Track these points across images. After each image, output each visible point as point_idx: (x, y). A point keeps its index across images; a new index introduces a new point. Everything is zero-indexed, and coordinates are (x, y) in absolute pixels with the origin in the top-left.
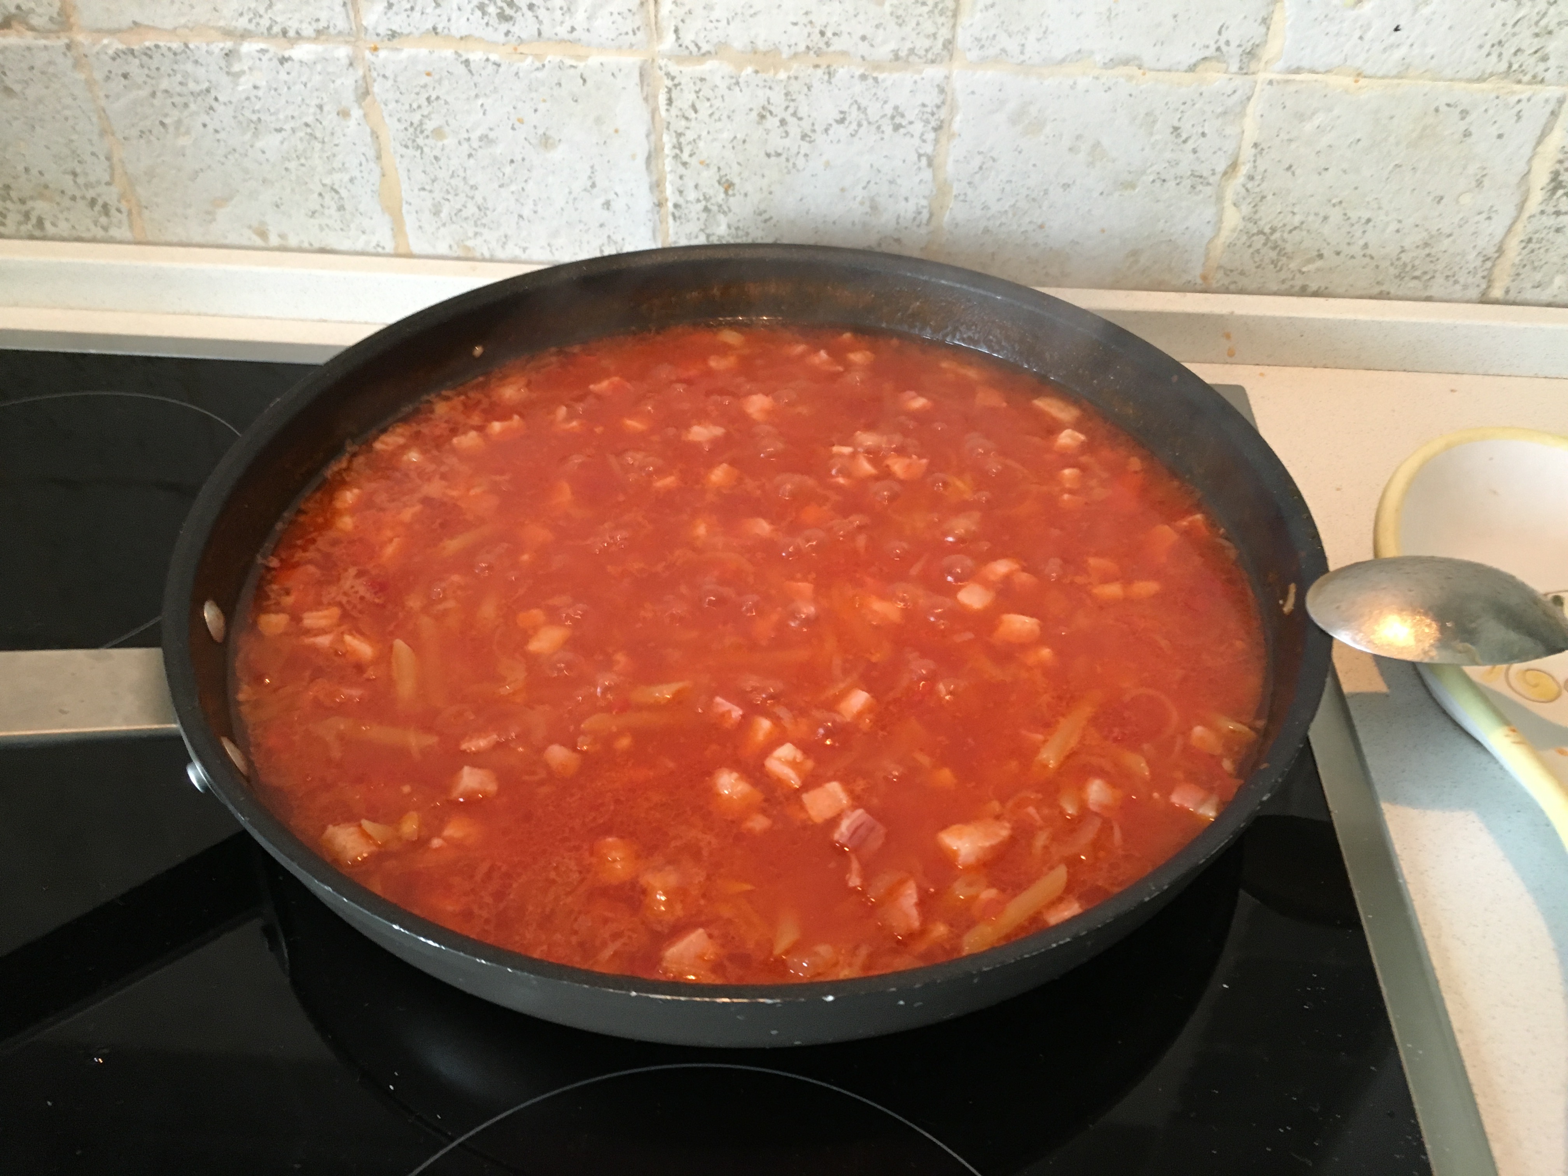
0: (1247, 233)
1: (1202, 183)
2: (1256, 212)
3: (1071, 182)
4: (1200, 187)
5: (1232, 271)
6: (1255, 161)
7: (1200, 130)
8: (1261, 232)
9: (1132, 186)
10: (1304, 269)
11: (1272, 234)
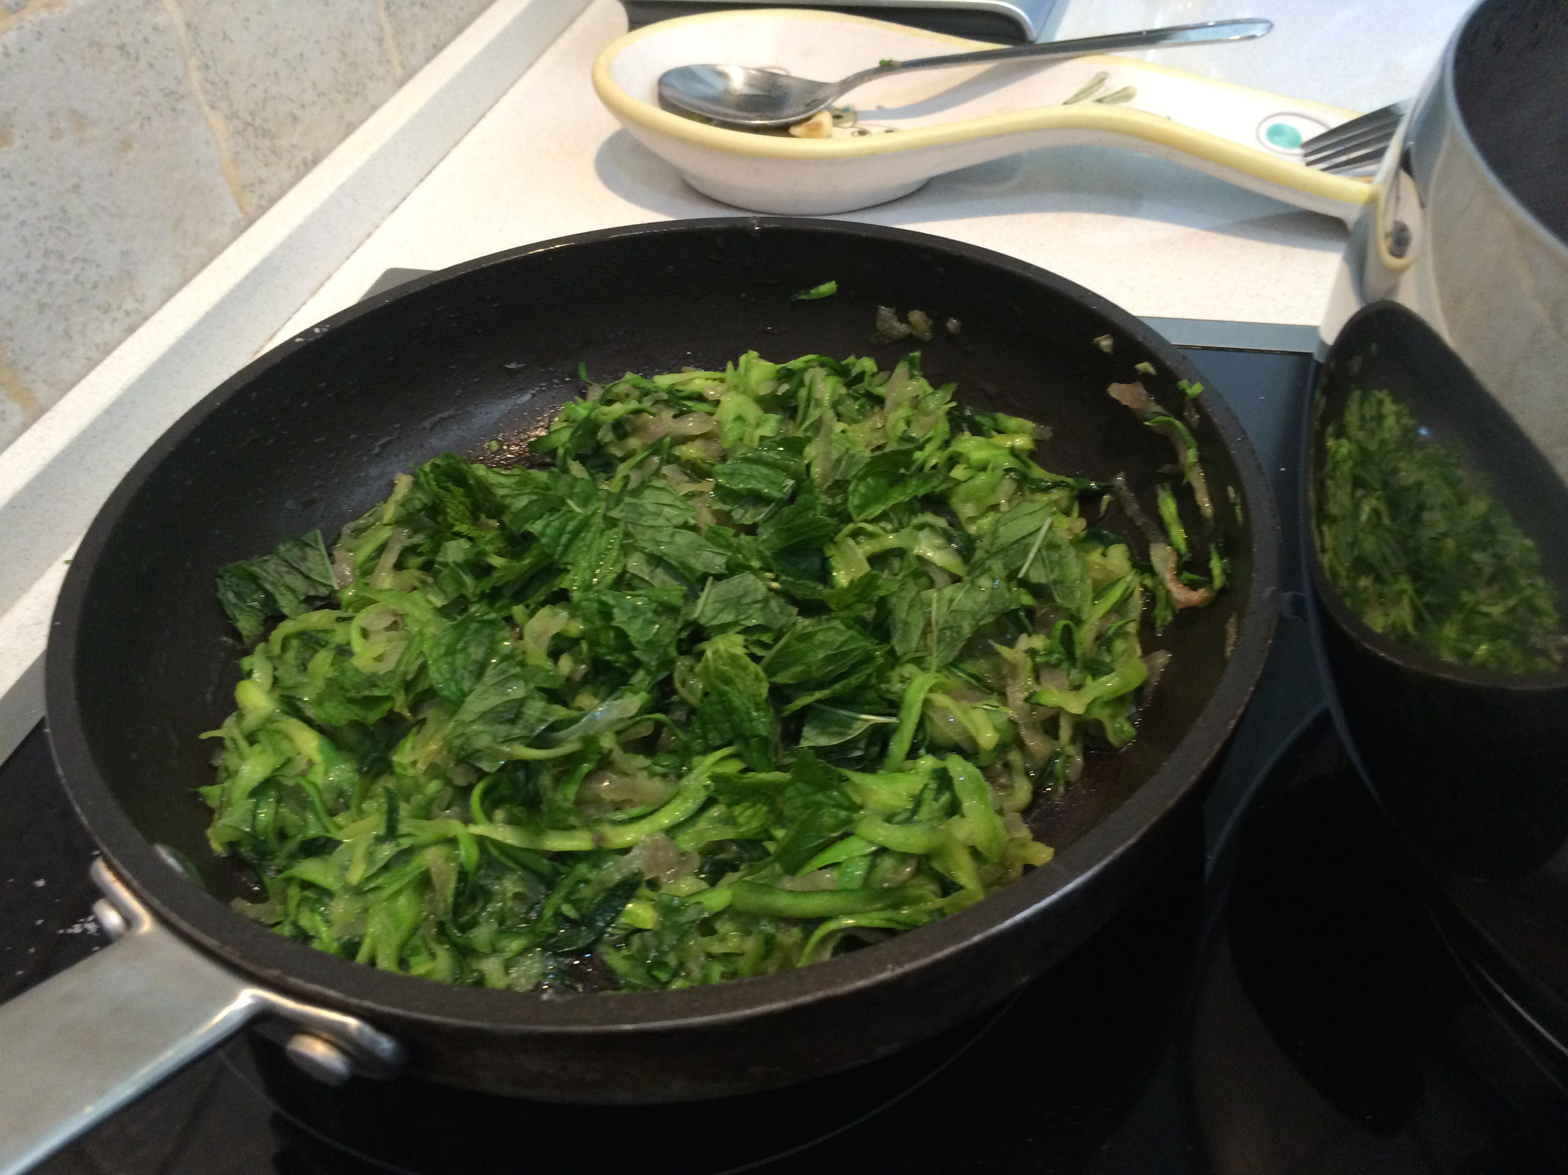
0: (239, 132)
1: (177, 100)
2: (231, 105)
3: (75, 180)
4: (180, 106)
5: (252, 185)
6: (198, 46)
7: (140, 37)
8: (247, 124)
9: (127, 145)
10: (294, 142)
11: (254, 119)
